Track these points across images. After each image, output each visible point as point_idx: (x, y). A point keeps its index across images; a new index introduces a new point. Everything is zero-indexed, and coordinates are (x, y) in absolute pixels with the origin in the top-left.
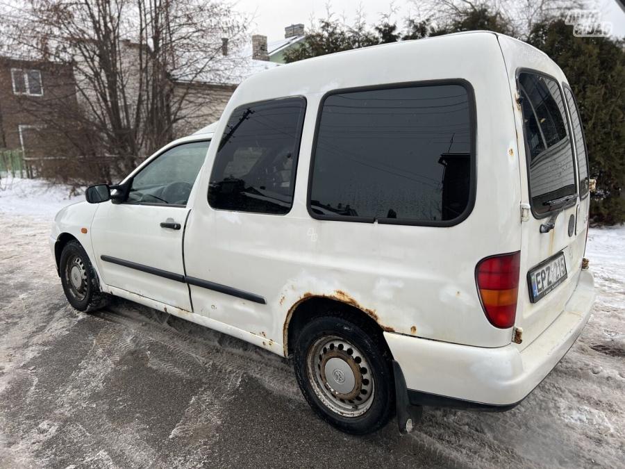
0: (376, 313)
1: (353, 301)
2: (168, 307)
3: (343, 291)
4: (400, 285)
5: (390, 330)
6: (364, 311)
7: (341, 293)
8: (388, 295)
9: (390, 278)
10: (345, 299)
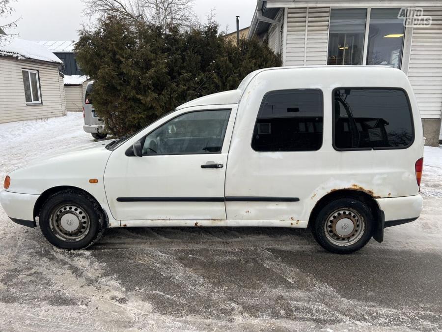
0: (373, 191)
1: (361, 188)
2: (198, 221)
3: (356, 184)
4: (385, 176)
5: (379, 197)
6: (366, 192)
7: (355, 185)
8: (379, 182)
9: (381, 174)
10: (358, 188)
